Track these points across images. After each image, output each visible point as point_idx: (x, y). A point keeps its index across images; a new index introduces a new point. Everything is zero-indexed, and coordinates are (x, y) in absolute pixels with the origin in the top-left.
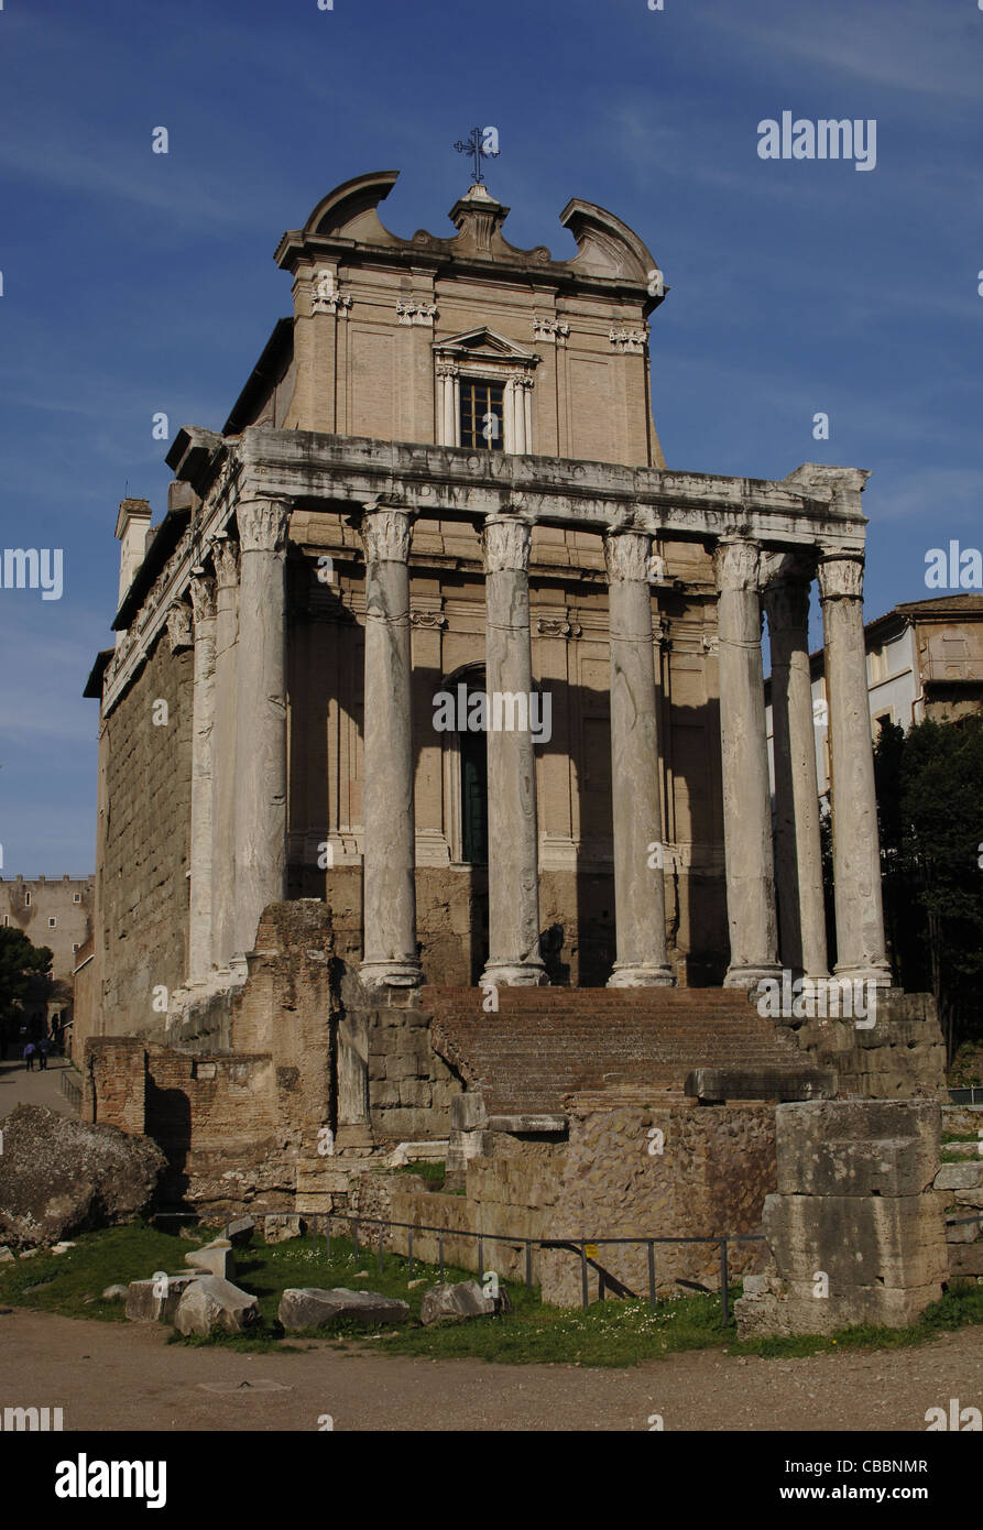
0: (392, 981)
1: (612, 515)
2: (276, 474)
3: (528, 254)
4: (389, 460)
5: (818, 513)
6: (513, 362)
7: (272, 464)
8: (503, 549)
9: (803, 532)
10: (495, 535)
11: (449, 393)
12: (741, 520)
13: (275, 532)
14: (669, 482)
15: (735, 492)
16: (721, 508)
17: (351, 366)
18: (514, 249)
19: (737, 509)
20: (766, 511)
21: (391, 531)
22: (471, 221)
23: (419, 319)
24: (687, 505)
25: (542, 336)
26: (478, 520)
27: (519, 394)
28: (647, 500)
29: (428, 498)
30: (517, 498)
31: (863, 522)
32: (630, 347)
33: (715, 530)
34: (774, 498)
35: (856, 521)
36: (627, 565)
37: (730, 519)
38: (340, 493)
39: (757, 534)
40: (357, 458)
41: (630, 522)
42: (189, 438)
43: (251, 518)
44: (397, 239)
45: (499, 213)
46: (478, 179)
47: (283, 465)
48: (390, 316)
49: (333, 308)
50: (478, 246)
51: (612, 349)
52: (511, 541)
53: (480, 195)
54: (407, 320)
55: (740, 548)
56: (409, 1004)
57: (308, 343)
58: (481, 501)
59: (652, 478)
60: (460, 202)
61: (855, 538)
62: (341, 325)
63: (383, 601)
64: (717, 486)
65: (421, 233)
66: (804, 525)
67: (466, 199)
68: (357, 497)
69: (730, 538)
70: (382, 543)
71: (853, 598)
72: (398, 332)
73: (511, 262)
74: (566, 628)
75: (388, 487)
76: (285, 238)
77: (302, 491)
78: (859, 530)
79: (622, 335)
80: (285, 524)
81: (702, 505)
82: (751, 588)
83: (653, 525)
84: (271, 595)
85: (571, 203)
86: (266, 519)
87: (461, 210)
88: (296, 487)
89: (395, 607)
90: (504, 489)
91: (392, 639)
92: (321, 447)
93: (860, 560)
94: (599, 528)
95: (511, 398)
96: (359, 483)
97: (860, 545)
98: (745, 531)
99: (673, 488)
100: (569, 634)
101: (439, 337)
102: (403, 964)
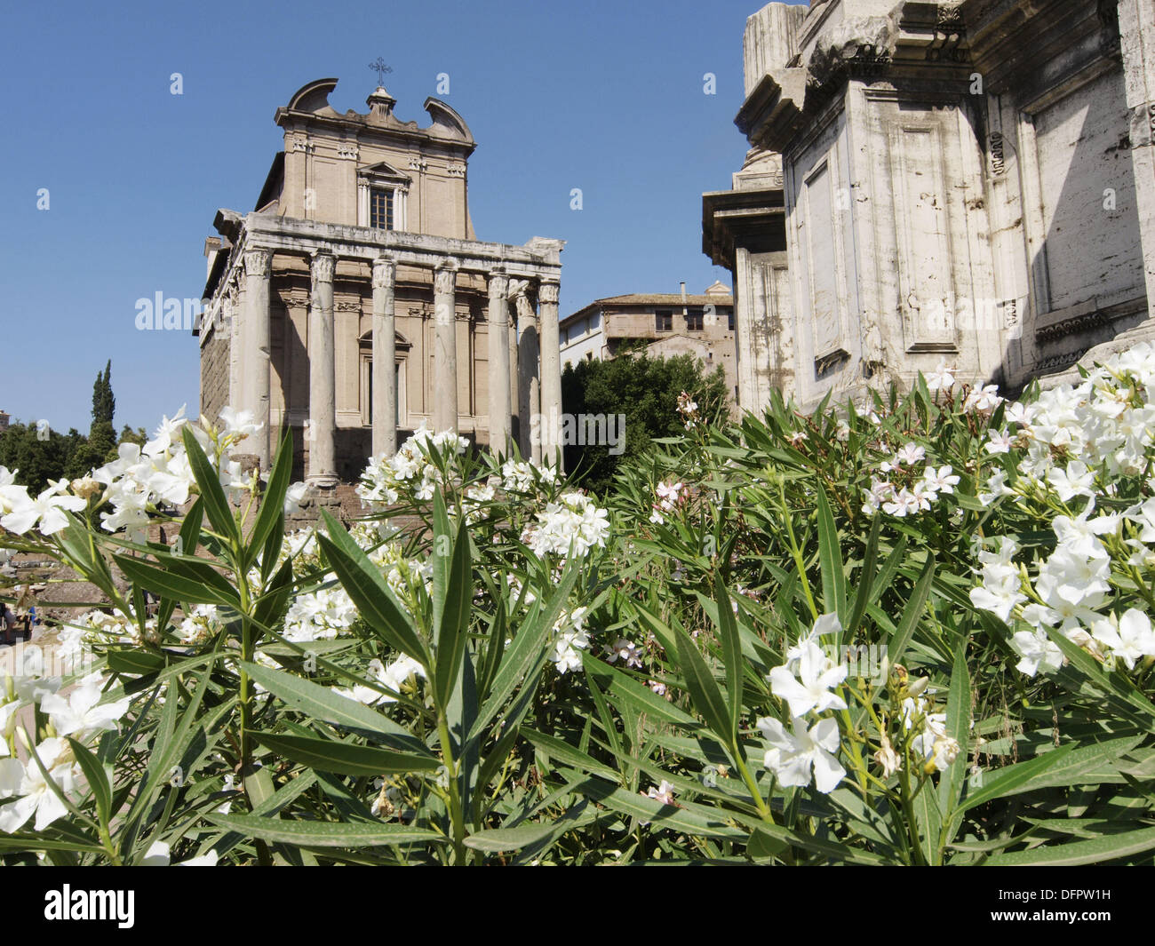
0: (322, 484)
1: (437, 261)
2: (264, 237)
3: (406, 124)
4: (323, 232)
5: (538, 262)
6: (398, 180)
7: (262, 232)
8: (382, 278)
9: (531, 271)
10: (377, 270)
11: (365, 195)
12: (500, 265)
13: (264, 266)
14: (464, 245)
15: (497, 251)
16: (489, 259)
17: (314, 179)
18: (399, 122)
19: (498, 260)
20: (512, 261)
21: (324, 267)
22: (377, 106)
23: (350, 157)
24: (473, 257)
25: (413, 167)
26: (370, 262)
27: (401, 196)
28: (454, 255)
29: (343, 250)
30: (388, 252)
31: (559, 267)
32: (458, 175)
33: (487, 269)
34: (517, 255)
35: (556, 266)
36: (443, 285)
37: (495, 264)
38: (298, 248)
39: (508, 272)
40: (306, 230)
41: (446, 264)
42: (222, 216)
43: (251, 259)
44: (338, 114)
45: (391, 103)
46: (381, 83)
47: (268, 233)
48: (335, 154)
49: (304, 149)
50: (379, 120)
51: (449, 175)
52: (385, 273)
53: (382, 93)
54: (343, 157)
55: (499, 279)
56: (330, 495)
57: (292, 165)
58: (369, 253)
59: (457, 243)
60: (371, 97)
61: (554, 274)
62: (309, 156)
63: (320, 302)
64: (489, 248)
65: (351, 111)
66: (531, 267)
67: (374, 94)
68: (306, 249)
69: (495, 273)
70: (319, 272)
71: (553, 303)
72: (339, 162)
73: (396, 128)
74: (422, 312)
75: (322, 245)
76: (279, 112)
77: (278, 246)
78: (558, 271)
79: (453, 168)
80: (269, 263)
81: (482, 258)
82: (504, 297)
83: (457, 267)
84: (262, 297)
85: (429, 99)
86: (259, 259)
87: (373, 100)
88: (275, 243)
89: (326, 305)
90: (382, 247)
91: (324, 320)
92: (288, 223)
93: (557, 285)
94: (430, 267)
95: (397, 199)
96: (308, 242)
97: (558, 277)
98: (502, 270)
99: (467, 249)
100: (424, 315)
101: (361, 166)
102: (328, 476)
